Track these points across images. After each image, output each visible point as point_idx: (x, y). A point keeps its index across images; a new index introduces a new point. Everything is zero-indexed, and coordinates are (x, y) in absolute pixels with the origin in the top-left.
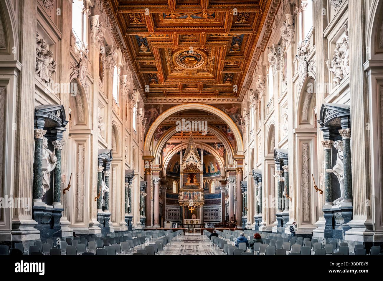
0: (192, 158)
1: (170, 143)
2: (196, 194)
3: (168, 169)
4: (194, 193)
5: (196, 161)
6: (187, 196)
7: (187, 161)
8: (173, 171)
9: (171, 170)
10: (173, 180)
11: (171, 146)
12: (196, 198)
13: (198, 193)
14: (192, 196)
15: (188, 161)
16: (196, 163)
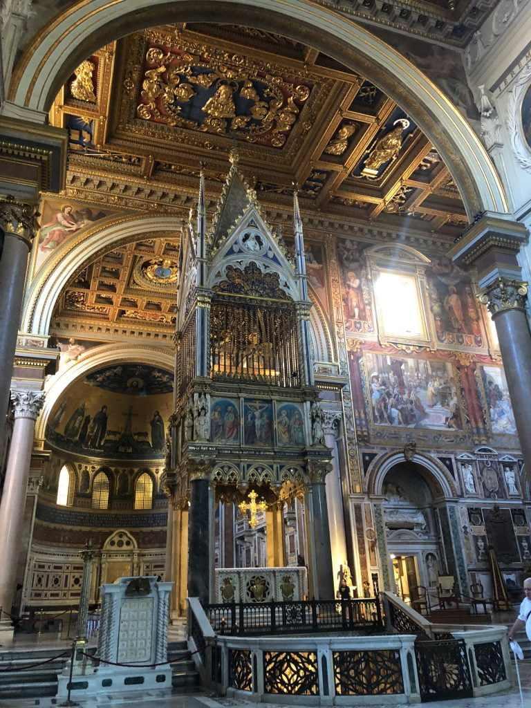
0: (251, 243)
1: (71, 340)
2: (280, 414)
3: (53, 423)
4: (270, 411)
5: (275, 259)
6: (236, 425)
7: (231, 252)
8: (65, 432)
9: (61, 430)
10: (62, 461)
11: (71, 347)
12: (285, 437)
13: (291, 412)
14: (258, 422)
15: (236, 249)
16: (273, 268)
